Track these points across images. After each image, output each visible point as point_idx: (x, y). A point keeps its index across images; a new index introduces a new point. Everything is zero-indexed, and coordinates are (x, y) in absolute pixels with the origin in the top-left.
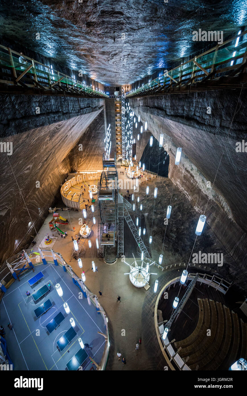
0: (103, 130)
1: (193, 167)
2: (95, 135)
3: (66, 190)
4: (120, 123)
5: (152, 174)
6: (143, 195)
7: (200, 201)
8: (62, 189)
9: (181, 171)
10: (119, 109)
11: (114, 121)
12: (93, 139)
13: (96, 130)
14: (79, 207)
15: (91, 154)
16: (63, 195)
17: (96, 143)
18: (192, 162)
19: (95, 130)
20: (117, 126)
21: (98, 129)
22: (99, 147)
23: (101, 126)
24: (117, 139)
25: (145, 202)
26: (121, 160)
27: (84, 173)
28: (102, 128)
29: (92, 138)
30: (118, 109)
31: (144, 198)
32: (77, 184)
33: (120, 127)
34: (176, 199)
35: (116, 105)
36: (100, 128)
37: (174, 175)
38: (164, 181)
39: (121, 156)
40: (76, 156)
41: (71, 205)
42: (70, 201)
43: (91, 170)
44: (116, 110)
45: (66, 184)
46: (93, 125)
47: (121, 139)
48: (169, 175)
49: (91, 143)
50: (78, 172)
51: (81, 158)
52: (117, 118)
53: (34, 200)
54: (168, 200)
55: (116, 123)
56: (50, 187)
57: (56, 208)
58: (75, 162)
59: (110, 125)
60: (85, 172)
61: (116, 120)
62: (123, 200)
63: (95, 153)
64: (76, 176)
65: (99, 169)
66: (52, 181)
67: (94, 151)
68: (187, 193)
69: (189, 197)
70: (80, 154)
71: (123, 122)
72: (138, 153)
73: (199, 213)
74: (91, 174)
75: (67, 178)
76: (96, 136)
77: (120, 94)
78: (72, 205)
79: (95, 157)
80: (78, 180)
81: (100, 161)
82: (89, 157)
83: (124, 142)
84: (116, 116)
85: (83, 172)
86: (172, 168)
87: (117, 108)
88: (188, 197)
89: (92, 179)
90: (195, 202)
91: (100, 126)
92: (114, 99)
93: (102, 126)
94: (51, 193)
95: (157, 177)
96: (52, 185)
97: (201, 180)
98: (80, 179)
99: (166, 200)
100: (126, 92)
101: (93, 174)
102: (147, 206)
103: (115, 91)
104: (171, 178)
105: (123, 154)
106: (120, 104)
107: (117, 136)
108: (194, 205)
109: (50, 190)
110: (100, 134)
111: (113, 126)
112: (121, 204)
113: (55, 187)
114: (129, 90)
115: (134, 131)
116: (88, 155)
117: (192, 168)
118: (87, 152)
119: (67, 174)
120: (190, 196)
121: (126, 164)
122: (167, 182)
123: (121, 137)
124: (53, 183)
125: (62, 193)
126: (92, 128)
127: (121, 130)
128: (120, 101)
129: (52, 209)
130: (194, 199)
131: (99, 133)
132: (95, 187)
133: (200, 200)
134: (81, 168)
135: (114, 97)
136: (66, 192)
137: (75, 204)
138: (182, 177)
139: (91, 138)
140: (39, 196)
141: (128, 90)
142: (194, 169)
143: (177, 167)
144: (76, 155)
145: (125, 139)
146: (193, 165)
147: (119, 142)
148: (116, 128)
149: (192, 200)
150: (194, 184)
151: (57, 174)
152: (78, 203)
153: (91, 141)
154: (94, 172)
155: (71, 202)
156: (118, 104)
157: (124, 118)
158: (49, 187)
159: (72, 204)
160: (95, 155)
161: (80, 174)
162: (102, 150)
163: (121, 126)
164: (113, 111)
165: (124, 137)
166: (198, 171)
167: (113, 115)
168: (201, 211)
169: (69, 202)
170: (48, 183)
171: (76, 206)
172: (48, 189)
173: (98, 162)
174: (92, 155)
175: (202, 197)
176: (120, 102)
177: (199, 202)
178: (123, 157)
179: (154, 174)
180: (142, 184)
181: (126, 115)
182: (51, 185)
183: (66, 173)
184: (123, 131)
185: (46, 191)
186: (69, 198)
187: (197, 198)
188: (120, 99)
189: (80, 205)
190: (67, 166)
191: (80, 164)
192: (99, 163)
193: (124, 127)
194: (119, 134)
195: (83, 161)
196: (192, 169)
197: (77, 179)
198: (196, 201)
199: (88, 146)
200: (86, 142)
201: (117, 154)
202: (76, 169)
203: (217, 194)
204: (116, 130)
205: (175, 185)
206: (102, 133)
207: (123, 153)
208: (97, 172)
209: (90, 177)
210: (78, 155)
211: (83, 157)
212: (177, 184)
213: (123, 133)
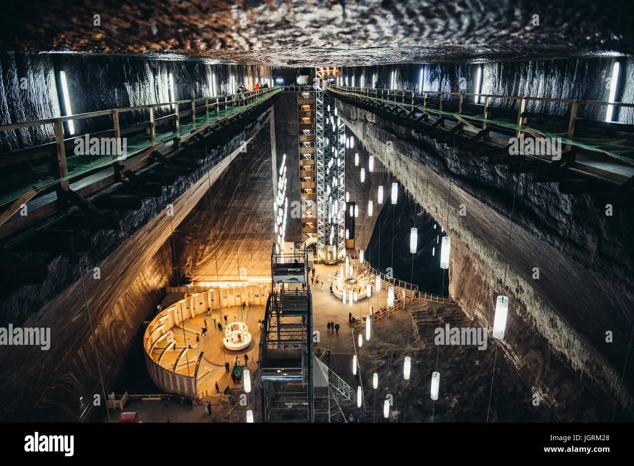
0: (267, 170)
1: (522, 283)
2: (245, 184)
3: (159, 340)
4: (311, 150)
5: (402, 286)
6: (382, 350)
7: (548, 373)
8: (147, 335)
9: (485, 281)
10: (308, 117)
11: (296, 146)
12: (239, 194)
13: (248, 172)
14: (194, 391)
15: (232, 232)
16: (150, 355)
17: (246, 205)
18: (517, 273)
19: (245, 170)
20: (302, 157)
21: (253, 169)
22: (254, 214)
23: (261, 161)
24: (303, 191)
25: (390, 373)
26: (313, 247)
27: (211, 288)
28: (265, 167)
29: (238, 191)
30: (305, 116)
31: (384, 362)
32: (191, 318)
33: (312, 162)
34: (477, 363)
35: (300, 107)
36: (260, 167)
37: (466, 290)
38: (438, 307)
39: (313, 236)
40: (190, 238)
41: (172, 387)
42: (171, 372)
43: (230, 278)
44: (300, 120)
45: (161, 320)
46: (241, 158)
47: (314, 190)
48: (452, 290)
49: (235, 203)
50: (194, 281)
51: (206, 243)
52: (303, 138)
53: (71, 374)
54: (454, 366)
55: (303, 150)
56: (116, 331)
57: (128, 394)
58: (187, 256)
59: (285, 157)
60: (214, 284)
61: (302, 145)
62: (327, 378)
63: (244, 231)
64: (189, 296)
65: (252, 273)
66: (121, 312)
67: (241, 226)
68: (509, 346)
69: (514, 358)
70: (204, 233)
71: (318, 150)
72: (360, 226)
73: (548, 408)
74: (231, 290)
75: (164, 301)
76: (247, 185)
77: (311, 82)
78: (175, 386)
79: (243, 242)
80: (192, 308)
81: (256, 251)
82: (227, 242)
83: (322, 198)
84: (302, 133)
85: (208, 285)
86: (459, 271)
87: (304, 114)
88: (510, 358)
89: (233, 304)
90: (534, 375)
91: (259, 160)
92: (296, 94)
93: (266, 161)
94: (116, 348)
95: (417, 295)
96: (120, 326)
97: (546, 319)
98: (197, 304)
99: (448, 366)
100: (326, 78)
101: (237, 289)
102: (396, 385)
103: (298, 76)
104: (458, 299)
105: (319, 231)
106: (312, 106)
107: (303, 184)
108: (533, 384)
109: (114, 340)
110: (259, 181)
111: (292, 158)
112: (324, 390)
113: (128, 328)
114: (334, 73)
115: (349, 171)
116: (223, 235)
117: (518, 286)
118: (221, 229)
119: (163, 289)
120: (516, 354)
121: (329, 259)
122: (448, 309)
123: (313, 186)
124: (124, 320)
125: (148, 346)
126: (238, 166)
127: (314, 167)
128: (310, 98)
129: (117, 398)
130: (530, 364)
131: (258, 178)
132: (241, 327)
133: (547, 368)
134: (202, 272)
135: (297, 89)
136: (157, 344)
137: (185, 383)
138: (488, 297)
139: (236, 191)
140: (84, 361)
141: (331, 74)
142: (525, 291)
143: (472, 270)
144: (190, 236)
145: (325, 190)
146: (520, 280)
147: (309, 199)
148: (301, 163)
149: (525, 366)
150: (525, 320)
151: (138, 290)
152: (193, 380)
153: (234, 199)
154: (239, 284)
155: (174, 377)
156: (306, 104)
157: (321, 138)
158: (113, 330)
159: (174, 381)
160: (242, 236)
161: (200, 290)
162: (263, 221)
163: (313, 158)
164: (293, 122)
165: (322, 186)
166: (536, 297)
167: (293, 132)
168: (554, 401)
169: (168, 376)
170: (111, 319)
171: (186, 389)
172: (109, 337)
173: (250, 255)
174: (237, 236)
175: (552, 359)
176: (311, 102)
177: (546, 372)
178: (319, 239)
179: (408, 287)
180: (376, 318)
181: (328, 131)
182: (117, 325)
183: (161, 285)
184: (319, 171)
185: (103, 344)
186: (166, 363)
187: (536, 361)
188: (311, 94)
189: (198, 383)
190: (164, 265)
191: (200, 260)
192: (254, 257)
193: (322, 162)
194: (309, 178)
195: (210, 251)
196: (519, 290)
197: (190, 305)
198: (536, 371)
199: (226, 213)
200: (219, 201)
201: (304, 230)
202: (188, 274)
203: (595, 360)
204: (302, 168)
205: (470, 320)
206: (265, 179)
207: (320, 228)
208: (246, 284)
209: (226, 297)
210: (195, 237)
211: (209, 241)
212: (477, 316)
213: (321, 176)
